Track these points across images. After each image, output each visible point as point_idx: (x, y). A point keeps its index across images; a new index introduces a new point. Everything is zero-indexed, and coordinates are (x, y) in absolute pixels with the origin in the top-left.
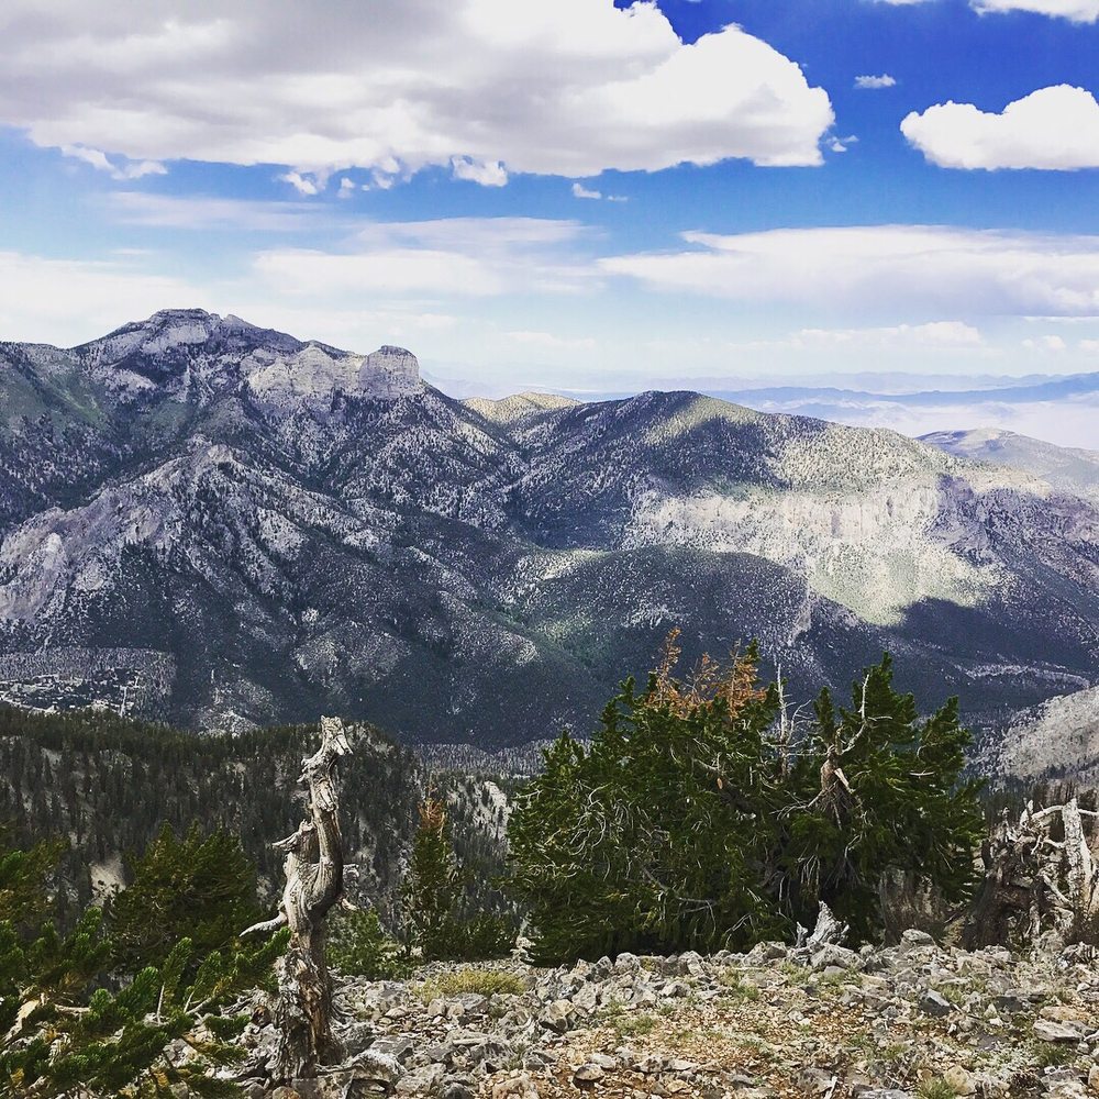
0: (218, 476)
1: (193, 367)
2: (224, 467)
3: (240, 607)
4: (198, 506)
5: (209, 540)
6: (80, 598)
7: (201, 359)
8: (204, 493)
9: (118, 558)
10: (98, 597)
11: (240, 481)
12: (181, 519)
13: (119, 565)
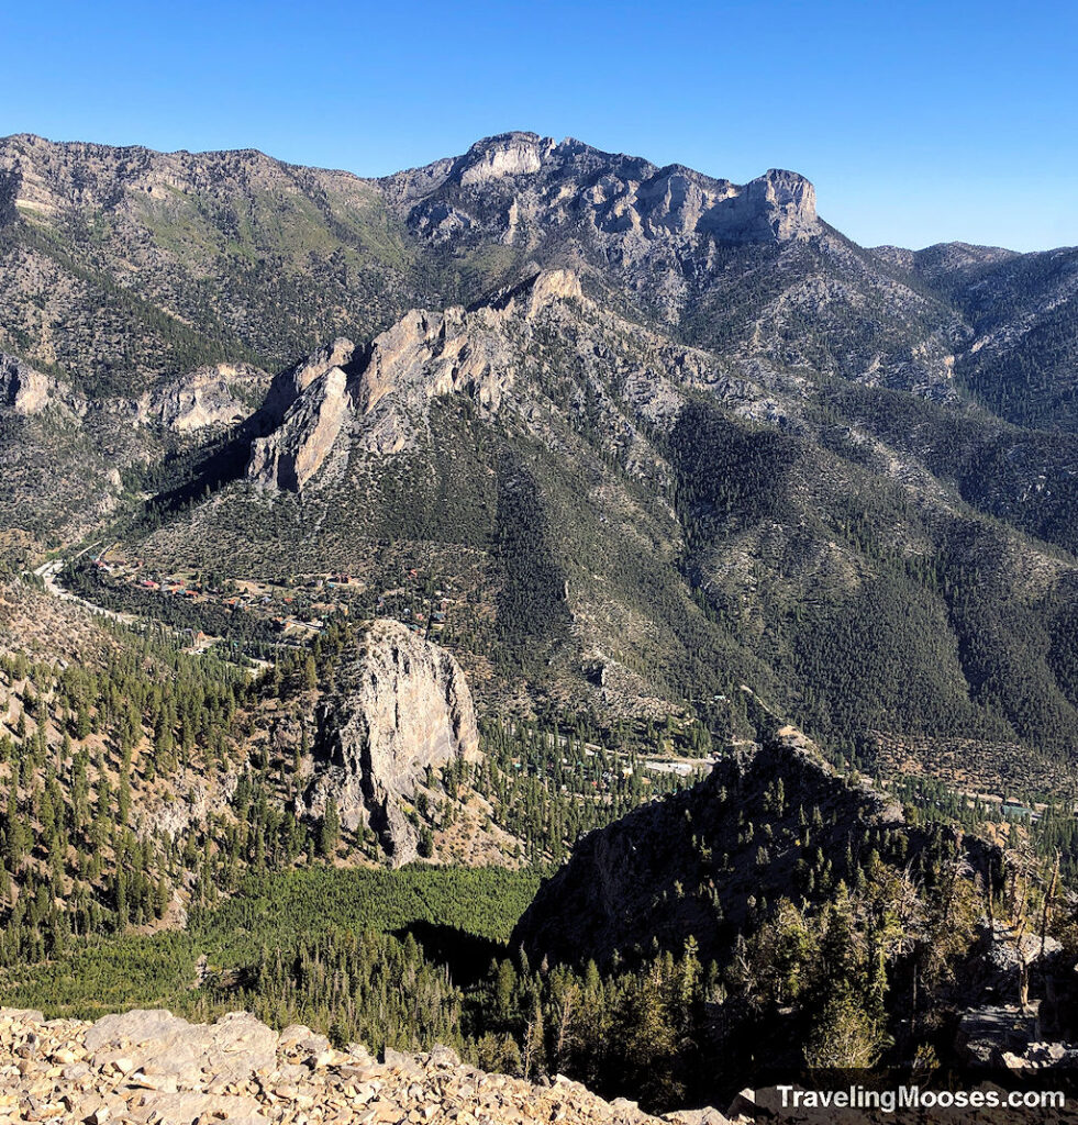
0: (562, 310)
1: (520, 202)
2: (570, 302)
3: (598, 493)
4: (534, 351)
5: (552, 397)
6: (370, 464)
7: (531, 193)
8: (544, 334)
9: (426, 411)
10: (396, 465)
11: (591, 322)
12: (514, 365)
13: (427, 421)
